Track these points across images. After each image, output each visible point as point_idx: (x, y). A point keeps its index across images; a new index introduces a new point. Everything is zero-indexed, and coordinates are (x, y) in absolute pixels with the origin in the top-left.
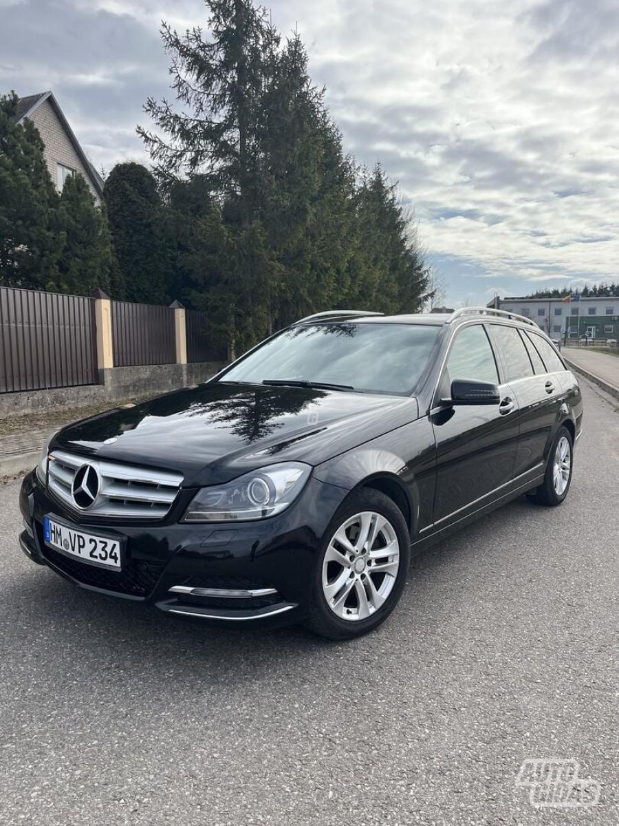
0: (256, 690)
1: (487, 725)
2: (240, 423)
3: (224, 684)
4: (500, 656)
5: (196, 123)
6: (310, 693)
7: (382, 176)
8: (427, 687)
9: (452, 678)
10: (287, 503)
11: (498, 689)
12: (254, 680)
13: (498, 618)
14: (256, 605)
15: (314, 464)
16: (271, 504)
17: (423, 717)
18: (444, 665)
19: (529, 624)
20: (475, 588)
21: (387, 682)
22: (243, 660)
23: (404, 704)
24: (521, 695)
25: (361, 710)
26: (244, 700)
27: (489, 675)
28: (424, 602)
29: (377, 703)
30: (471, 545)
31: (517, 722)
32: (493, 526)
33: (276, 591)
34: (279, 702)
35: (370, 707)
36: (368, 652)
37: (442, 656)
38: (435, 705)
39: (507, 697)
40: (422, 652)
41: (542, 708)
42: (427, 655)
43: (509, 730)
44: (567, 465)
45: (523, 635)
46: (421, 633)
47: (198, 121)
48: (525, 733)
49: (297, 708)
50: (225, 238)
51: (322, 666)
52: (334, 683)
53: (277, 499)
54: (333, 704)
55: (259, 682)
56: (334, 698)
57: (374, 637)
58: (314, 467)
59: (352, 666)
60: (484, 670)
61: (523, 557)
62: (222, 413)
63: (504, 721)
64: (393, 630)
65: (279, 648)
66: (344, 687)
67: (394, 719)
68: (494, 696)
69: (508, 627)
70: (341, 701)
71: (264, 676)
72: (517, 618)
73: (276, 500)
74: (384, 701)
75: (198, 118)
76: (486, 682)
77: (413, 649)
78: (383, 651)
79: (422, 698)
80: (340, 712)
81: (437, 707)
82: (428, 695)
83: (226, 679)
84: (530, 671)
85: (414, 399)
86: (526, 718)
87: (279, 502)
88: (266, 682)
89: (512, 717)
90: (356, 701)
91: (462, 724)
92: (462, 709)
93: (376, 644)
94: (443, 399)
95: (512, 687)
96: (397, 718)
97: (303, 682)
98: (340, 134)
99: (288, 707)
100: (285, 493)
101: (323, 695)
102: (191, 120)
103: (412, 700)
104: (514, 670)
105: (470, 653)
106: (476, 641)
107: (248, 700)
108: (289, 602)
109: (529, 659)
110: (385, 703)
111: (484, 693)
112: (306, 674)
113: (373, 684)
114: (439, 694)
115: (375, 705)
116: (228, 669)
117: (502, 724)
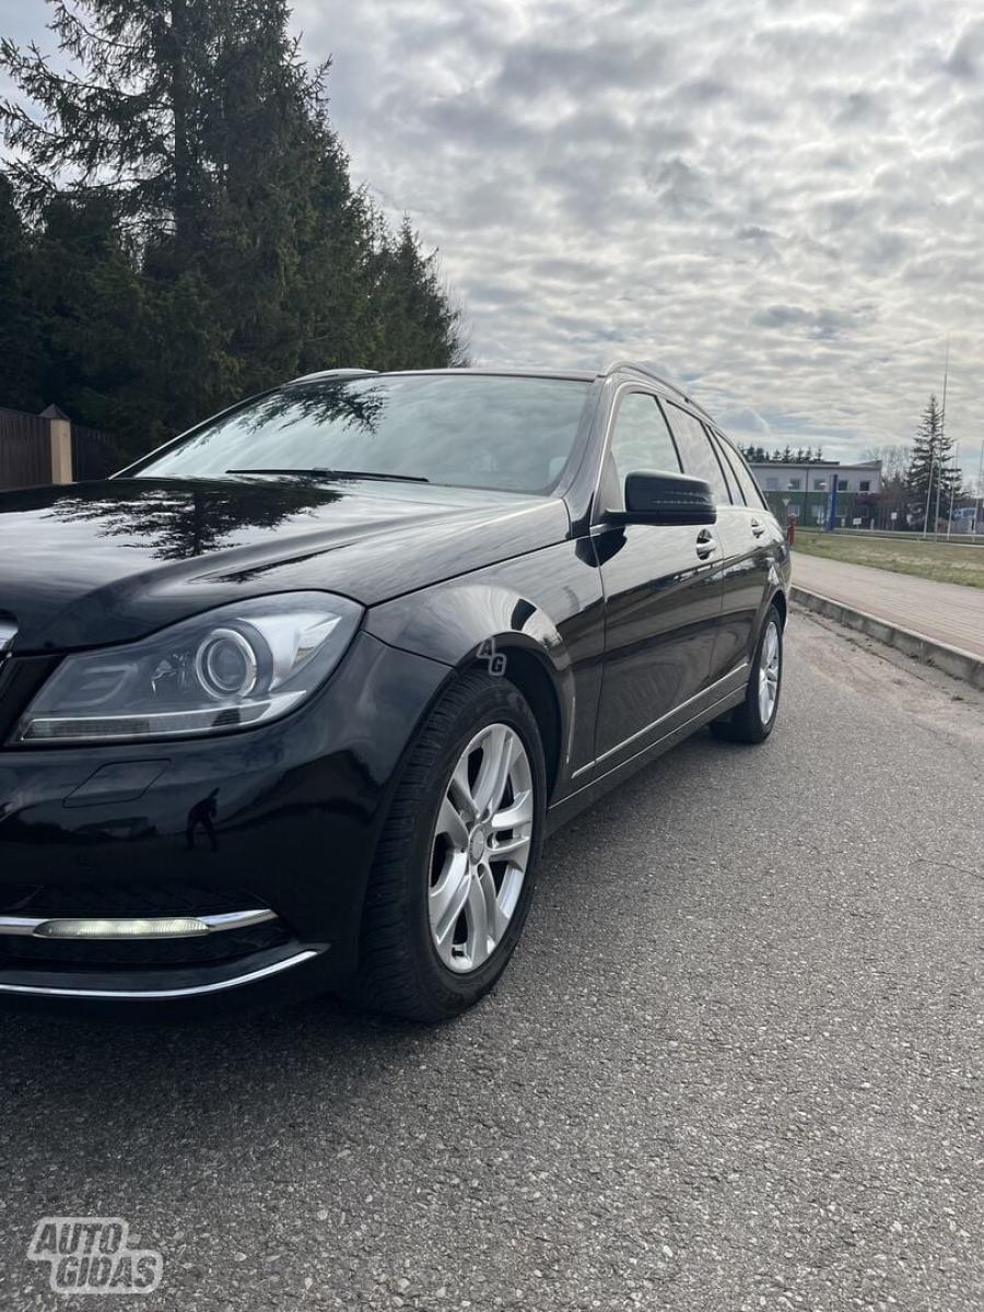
0: (209, 1179)
1: (801, 1214)
2: (167, 539)
3: (124, 1169)
4: (766, 1032)
5: (93, 91)
6: (356, 1171)
7: (413, 240)
8: (635, 1124)
9: (685, 1095)
10: (304, 692)
11: (792, 1116)
12: (204, 1150)
13: (734, 948)
14: (218, 956)
15: (368, 603)
16: (261, 693)
17: (647, 1211)
18: (658, 1065)
19: (797, 959)
20: (670, 892)
21: (541, 1123)
22: (175, 1095)
23: (593, 1178)
24: (843, 1123)
25: (494, 1208)
26: (177, 1212)
27: (760, 1080)
28: (579, 925)
29: (527, 1182)
30: (638, 812)
31: (861, 1197)
32: (667, 778)
33: (272, 916)
34: (274, 1209)
35: (515, 1199)
36: (481, 1046)
37: (649, 1043)
38: (667, 1171)
39: (818, 1133)
40: (602, 1039)
41: (899, 1153)
42: (616, 1043)
43: (855, 1222)
44: (774, 671)
45: (794, 981)
46: (590, 994)
47: (96, 88)
48: (891, 1224)
49: (325, 1223)
50: (140, 304)
51: (377, 1093)
52: (412, 1137)
53: (276, 682)
54: (418, 1198)
55: (218, 1155)
56: (419, 1181)
57: (488, 1009)
58: (367, 607)
59: (451, 1087)
60: (747, 1070)
61: (737, 829)
62: (128, 520)
63: (835, 1198)
64: (527, 990)
65: (270, 1056)
66: (442, 1147)
67: (581, 1226)
68: (790, 1135)
69: (760, 968)
70: (436, 1187)
71: (231, 1137)
72: (770, 946)
73: (272, 686)
74: (543, 1175)
75: (97, 84)
76: (759, 1099)
77: (581, 1032)
78: (515, 1042)
79: (633, 1158)
80: (440, 1223)
81: (673, 1177)
82: (644, 1146)
83: (129, 1153)
84: (839, 1063)
85: (561, 501)
86: (877, 1184)
87: (279, 690)
88: (237, 1152)
89: (847, 1185)
90: (475, 1183)
91: (742, 1219)
92: (733, 1176)
93: (496, 1026)
94: (610, 510)
95: (817, 1104)
96: (587, 1222)
97: (335, 1143)
98: (345, 155)
99: (299, 1222)
100: (297, 670)
101: (391, 1176)
102: (85, 86)
103: (611, 1165)
104: (807, 1063)
105: (704, 1031)
106: (708, 1003)
107: (190, 1210)
108: (305, 941)
109: (827, 1034)
110: (548, 1181)
111: (765, 1128)
112: (340, 1120)
113: (508, 1130)
114: (669, 1142)
115: (525, 1190)
116: (134, 1124)
117: (832, 1208)
